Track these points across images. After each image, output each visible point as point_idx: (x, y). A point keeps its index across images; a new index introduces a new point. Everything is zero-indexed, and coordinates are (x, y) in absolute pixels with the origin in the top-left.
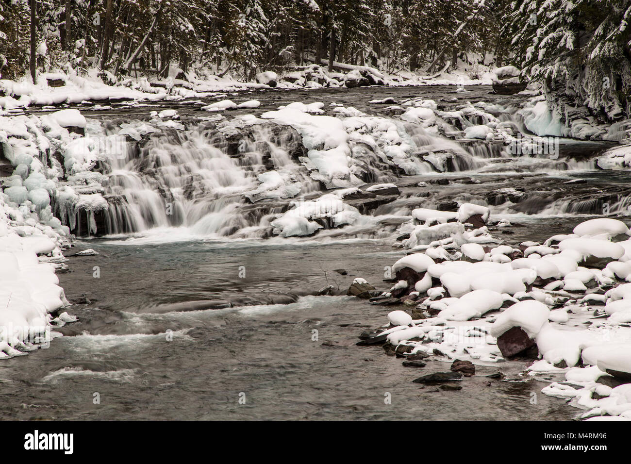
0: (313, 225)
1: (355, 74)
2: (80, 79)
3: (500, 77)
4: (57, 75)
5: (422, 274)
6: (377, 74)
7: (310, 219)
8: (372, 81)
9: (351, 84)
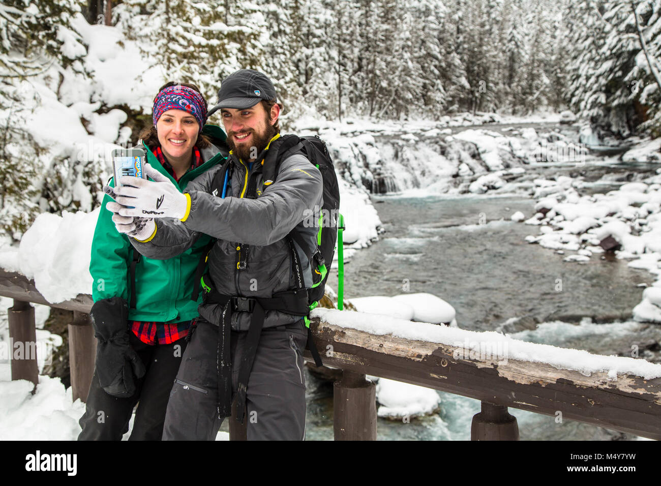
0: (485, 188)
1: (487, 117)
2: (361, 121)
3: (564, 117)
4: (350, 120)
5: (549, 210)
6: (497, 117)
7: (484, 186)
8: (494, 121)
9: (485, 122)
